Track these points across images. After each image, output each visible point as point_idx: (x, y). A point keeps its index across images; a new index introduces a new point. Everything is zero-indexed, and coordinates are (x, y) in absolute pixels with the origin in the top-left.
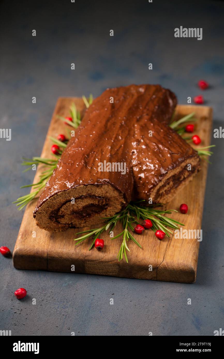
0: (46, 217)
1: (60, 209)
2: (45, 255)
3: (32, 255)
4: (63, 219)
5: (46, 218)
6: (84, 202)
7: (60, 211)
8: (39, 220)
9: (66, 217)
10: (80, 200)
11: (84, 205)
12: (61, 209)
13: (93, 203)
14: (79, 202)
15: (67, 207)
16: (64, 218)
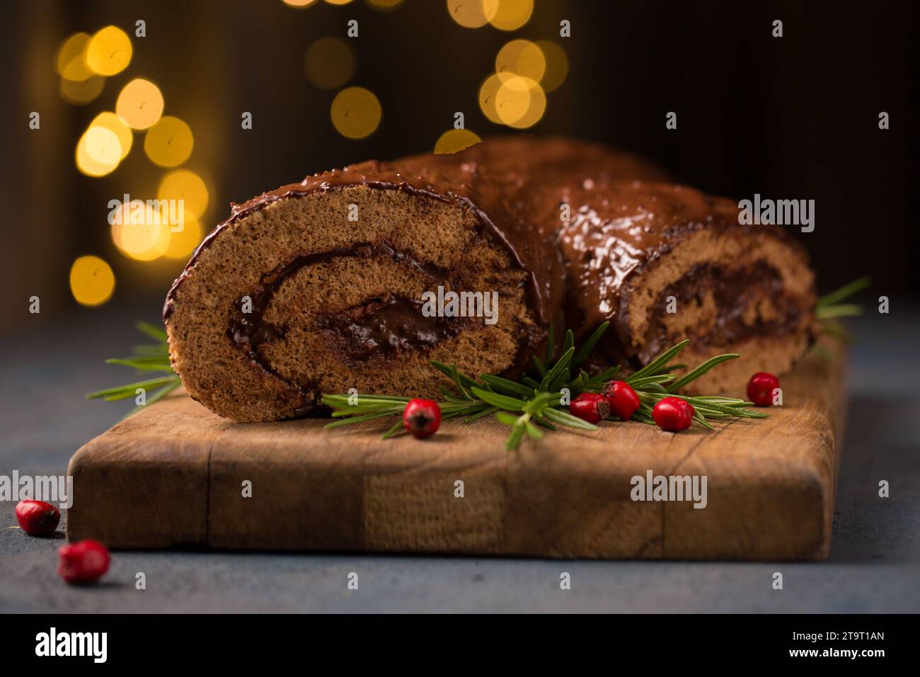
0: (214, 325)
1: (272, 297)
2: (202, 459)
3: (148, 463)
4: (283, 344)
5: (212, 330)
6: (369, 277)
7: (271, 307)
8: (185, 336)
9: (292, 337)
10: (352, 262)
11: (369, 292)
12: (275, 295)
13: (403, 290)
14: (348, 274)
15: (299, 288)
16: (287, 343)
